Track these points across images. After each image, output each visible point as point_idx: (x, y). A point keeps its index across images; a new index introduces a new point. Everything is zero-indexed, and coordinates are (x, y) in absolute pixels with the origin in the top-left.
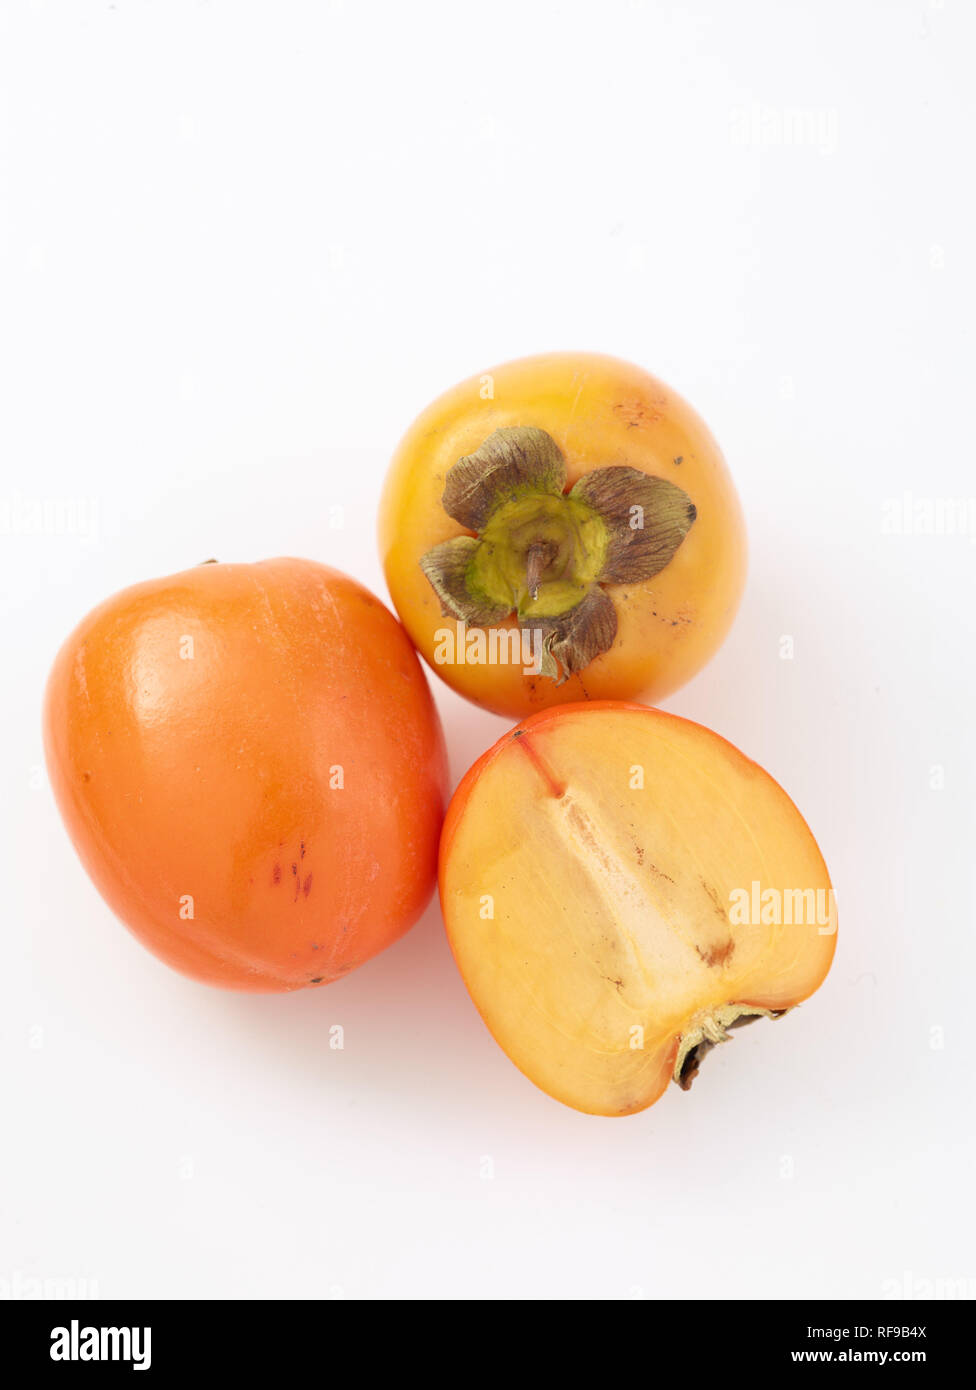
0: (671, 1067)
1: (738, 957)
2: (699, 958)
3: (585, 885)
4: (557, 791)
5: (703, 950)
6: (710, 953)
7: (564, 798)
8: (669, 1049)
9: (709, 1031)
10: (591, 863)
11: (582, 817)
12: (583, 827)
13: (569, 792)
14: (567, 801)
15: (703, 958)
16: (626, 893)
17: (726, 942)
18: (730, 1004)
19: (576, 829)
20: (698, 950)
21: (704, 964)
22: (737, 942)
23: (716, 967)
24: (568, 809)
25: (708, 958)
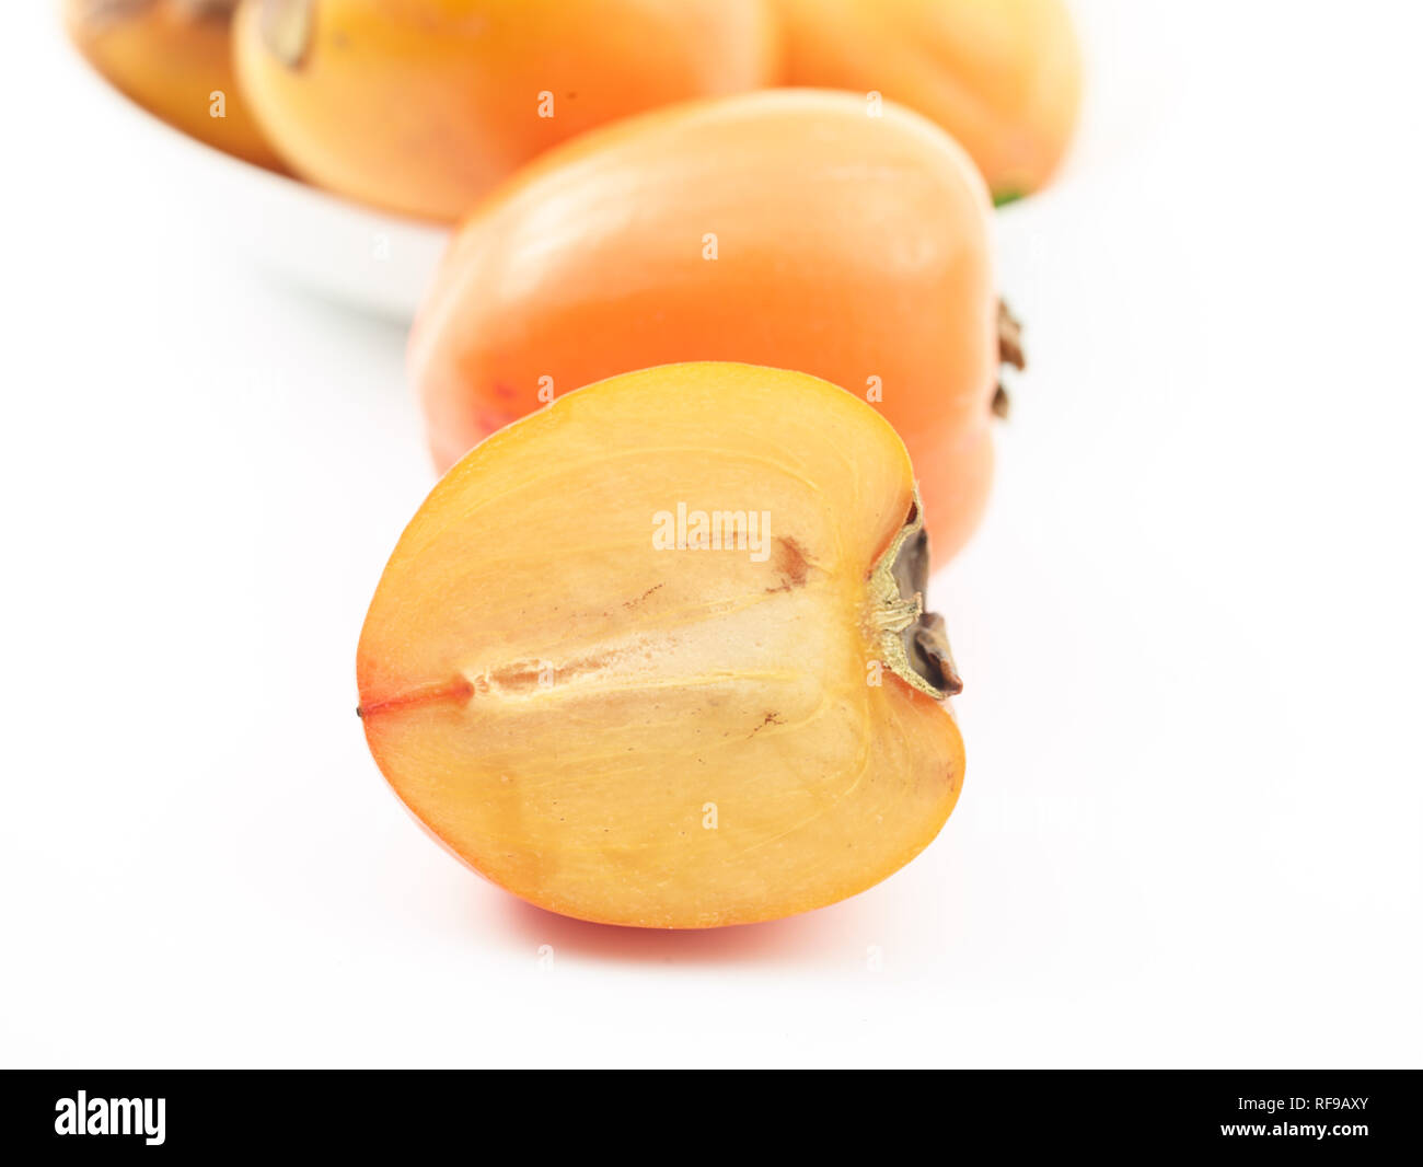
0: (920, 698)
1: (808, 540)
2: (784, 594)
3: (615, 706)
4: (460, 692)
5: (777, 584)
6: (785, 576)
7: (477, 686)
8: (894, 689)
9: (894, 624)
10: (586, 684)
11: (515, 672)
12: (532, 677)
13: (471, 676)
14: (484, 683)
15: (787, 589)
16: (648, 656)
17: (781, 548)
18: (870, 578)
19: (527, 686)
20: (773, 591)
21: (797, 591)
22: (786, 533)
23: (809, 576)
24: (495, 689)
25: (790, 582)
